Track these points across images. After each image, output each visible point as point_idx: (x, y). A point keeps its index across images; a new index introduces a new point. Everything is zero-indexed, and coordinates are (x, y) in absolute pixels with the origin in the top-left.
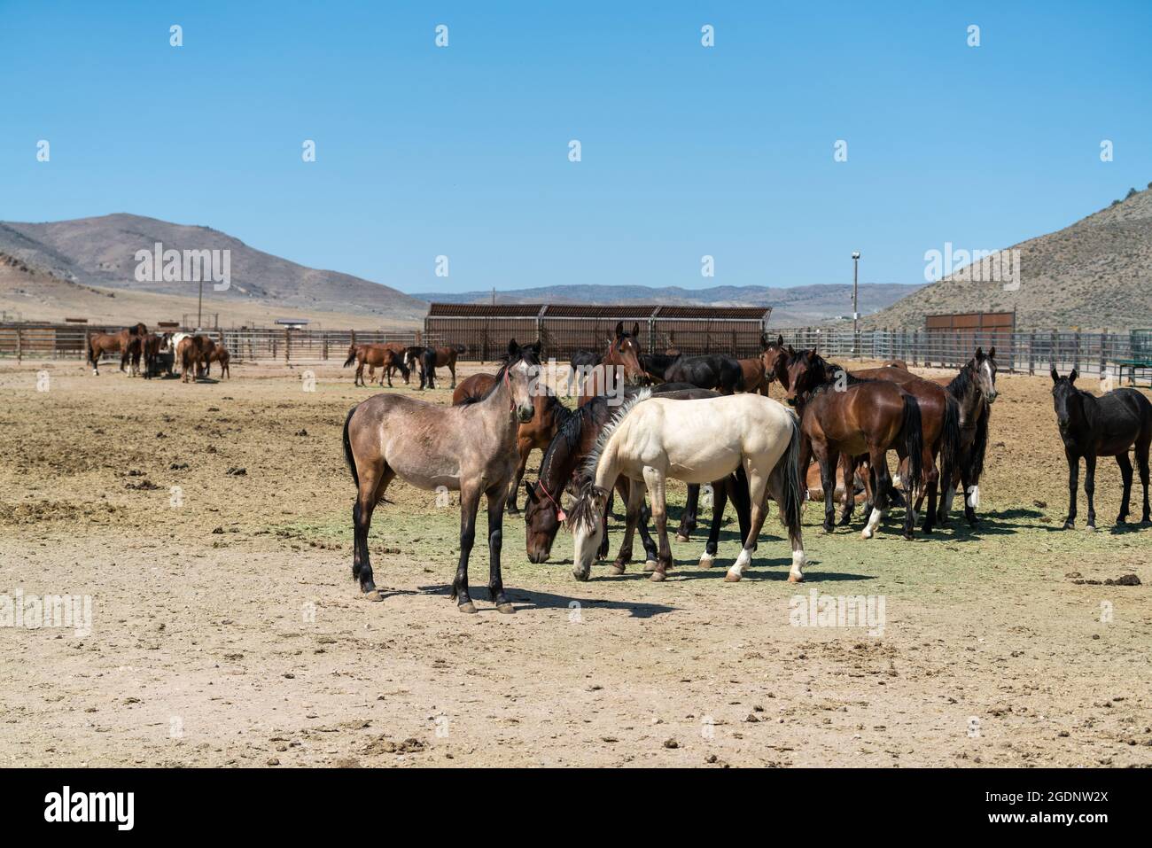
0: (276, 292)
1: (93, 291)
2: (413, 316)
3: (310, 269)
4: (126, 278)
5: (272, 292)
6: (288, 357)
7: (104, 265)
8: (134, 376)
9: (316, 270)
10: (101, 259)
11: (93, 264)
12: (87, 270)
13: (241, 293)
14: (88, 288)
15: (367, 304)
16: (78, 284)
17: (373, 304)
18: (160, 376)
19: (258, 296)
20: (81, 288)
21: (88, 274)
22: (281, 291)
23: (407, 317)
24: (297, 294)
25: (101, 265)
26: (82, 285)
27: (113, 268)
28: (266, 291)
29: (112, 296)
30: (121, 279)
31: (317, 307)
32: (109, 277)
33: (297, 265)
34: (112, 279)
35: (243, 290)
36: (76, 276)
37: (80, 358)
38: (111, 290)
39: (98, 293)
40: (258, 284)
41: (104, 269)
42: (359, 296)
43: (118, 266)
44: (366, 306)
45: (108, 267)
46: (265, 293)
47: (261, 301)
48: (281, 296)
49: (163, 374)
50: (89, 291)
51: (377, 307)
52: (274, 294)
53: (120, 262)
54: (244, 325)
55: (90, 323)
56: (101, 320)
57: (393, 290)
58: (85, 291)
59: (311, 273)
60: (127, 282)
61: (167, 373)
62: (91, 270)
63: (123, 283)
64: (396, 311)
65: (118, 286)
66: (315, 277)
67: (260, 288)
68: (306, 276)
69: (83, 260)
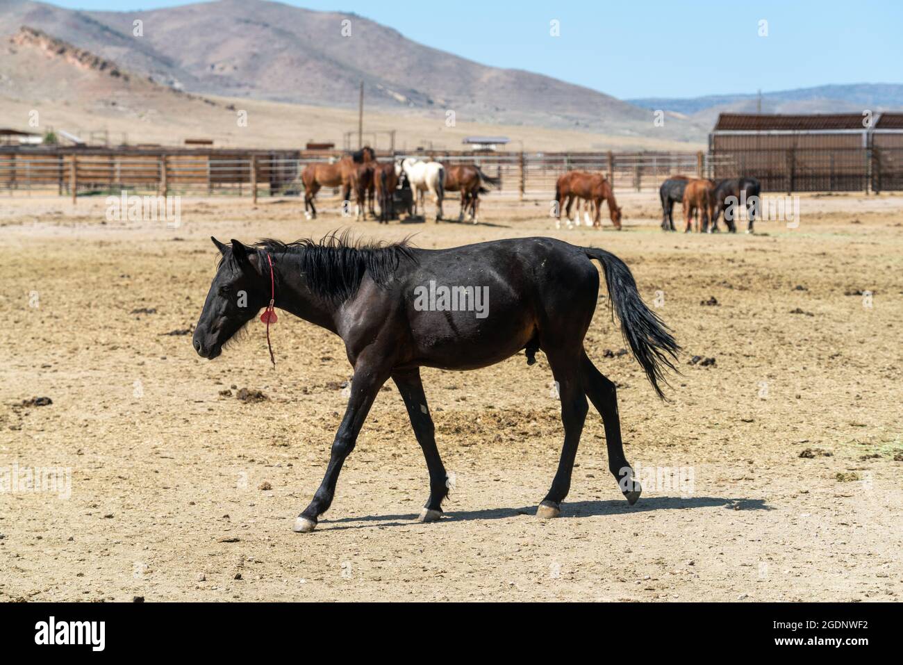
0: (446, 101)
1: (207, 101)
2: (631, 130)
3: (490, 68)
4: (246, 85)
5: (439, 100)
6: (522, 189)
7: (217, 67)
8: (365, 220)
9: (498, 69)
10: (212, 59)
11: (201, 65)
12: (194, 74)
13: (398, 103)
14: (200, 98)
15: (568, 114)
16: (187, 93)
17: (575, 114)
18: (398, 219)
19: (421, 106)
20: (190, 98)
21: (196, 79)
22: (452, 98)
23: (622, 131)
24: (473, 102)
25: (213, 67)
26: (192, 94)
27: (228, 71)
28: (432, 98)
29: (232, 108)
30: (239, 86)
31: (500, 120)
32: (224, 83)
33: (473, 63)
34: (227, 86)
35: (401, 98)
36: (180, 81)
37: (240, 194)
38: (230, 100)
39: (213, 104)
40: (421, 89)
41: (217, 72)
42: (557, 103)
43: (235, 68)
44: (566, 117)
45: (222, 69)
46: (430, 102)
47: (426, 112)
48: (453, 105)
49: (402, 217)
50: (201, 103)
51: (583, 119)
52: (443, 102)
53: (238, 62)
54: (420, 146)
55: (217, 145)
56: (227, 141)
57: (602, 96)
58: (197, 102)
59: (493, 74)
60: (247, 89)
61: (407, 214)
62: (199, 74)
63: (242, 90)
64: (606, 123)
65: (235, 95)
66: (497, 79)
67: (424, 94)
68: (485, 77)
69: (188, 61)
